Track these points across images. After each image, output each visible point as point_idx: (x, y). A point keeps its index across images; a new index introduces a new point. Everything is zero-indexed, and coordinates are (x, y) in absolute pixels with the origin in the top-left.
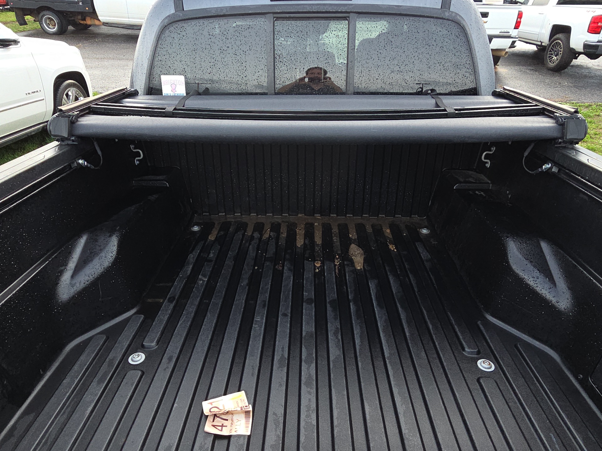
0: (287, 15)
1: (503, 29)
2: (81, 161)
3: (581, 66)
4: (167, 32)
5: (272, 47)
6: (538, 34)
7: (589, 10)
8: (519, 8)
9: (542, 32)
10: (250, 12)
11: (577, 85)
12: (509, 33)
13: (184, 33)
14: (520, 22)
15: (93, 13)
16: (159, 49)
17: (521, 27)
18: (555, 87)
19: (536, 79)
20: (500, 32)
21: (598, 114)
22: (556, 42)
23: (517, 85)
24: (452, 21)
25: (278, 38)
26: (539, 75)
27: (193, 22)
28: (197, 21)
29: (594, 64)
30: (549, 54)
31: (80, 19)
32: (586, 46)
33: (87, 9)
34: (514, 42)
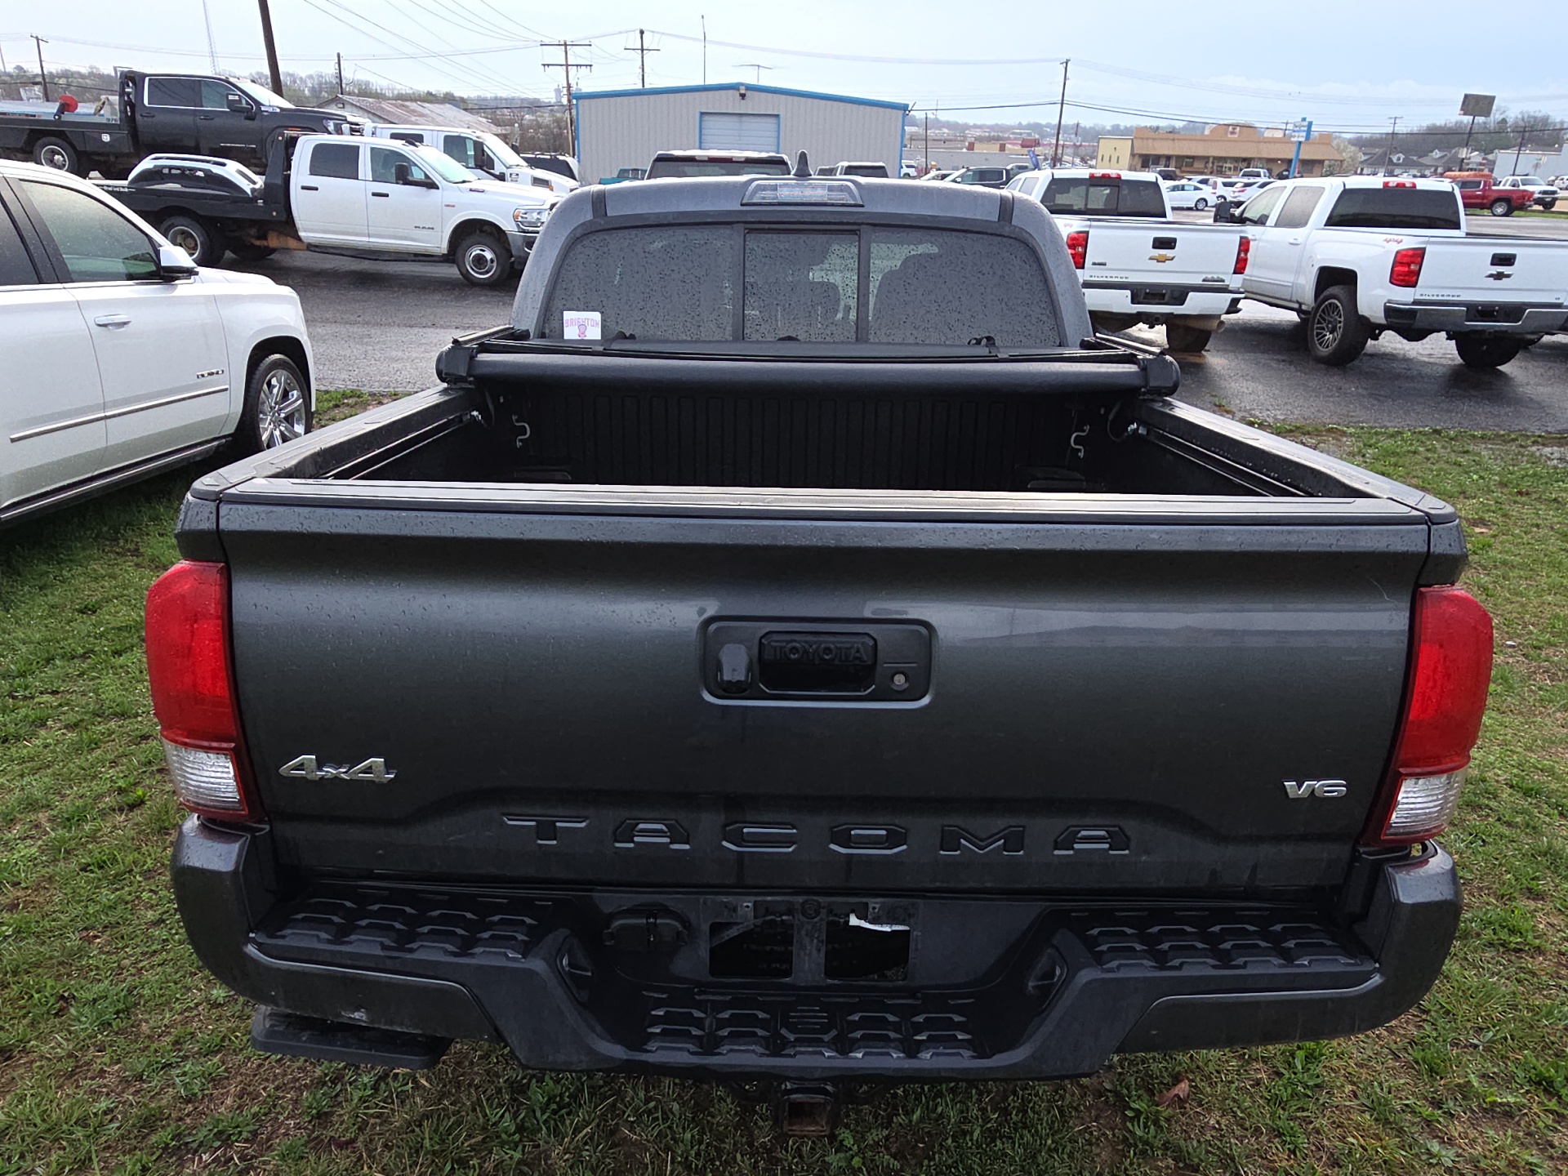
0: (767, 226)
1: (1210, 273)
2: (475, 413)
3: (1393, 355)
4: (579, 246)
5: (742, 271)
6: (1292, 287)
7: (1390, 237)
8: (1241, 232)
9: (1299, 281)
10: (709, 220)
11: (1377, 392)
12: (1223, 281)
13: (606, 249)
14: (1246, 260)
15: (287, 224)
16: (564, 272)
17: (1247, 270)
18: (1328, 396)
19: (1288, 379)
20: (1204, 280)
21: (1413, 448)
22: (1330, 304)
23: (1246, 391)
24: (1015, 239)
25: (750, 258)
26: (1297, 371)
27: (621, 233)
28: (626, 231)
29: (1421, 351)
30: (1317, 328)
31: (252, 237)
32: (1389, 311)
33: (274, 214)
34: (1235, 302)
